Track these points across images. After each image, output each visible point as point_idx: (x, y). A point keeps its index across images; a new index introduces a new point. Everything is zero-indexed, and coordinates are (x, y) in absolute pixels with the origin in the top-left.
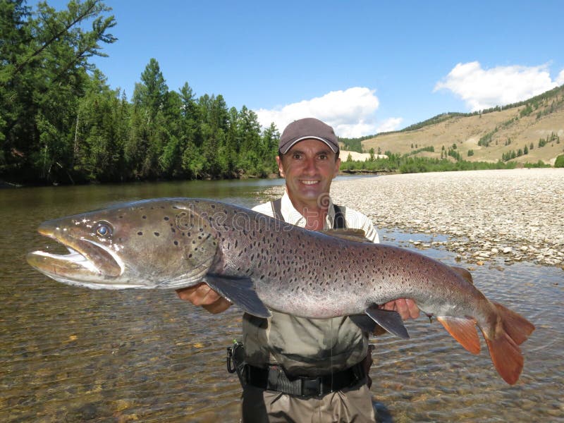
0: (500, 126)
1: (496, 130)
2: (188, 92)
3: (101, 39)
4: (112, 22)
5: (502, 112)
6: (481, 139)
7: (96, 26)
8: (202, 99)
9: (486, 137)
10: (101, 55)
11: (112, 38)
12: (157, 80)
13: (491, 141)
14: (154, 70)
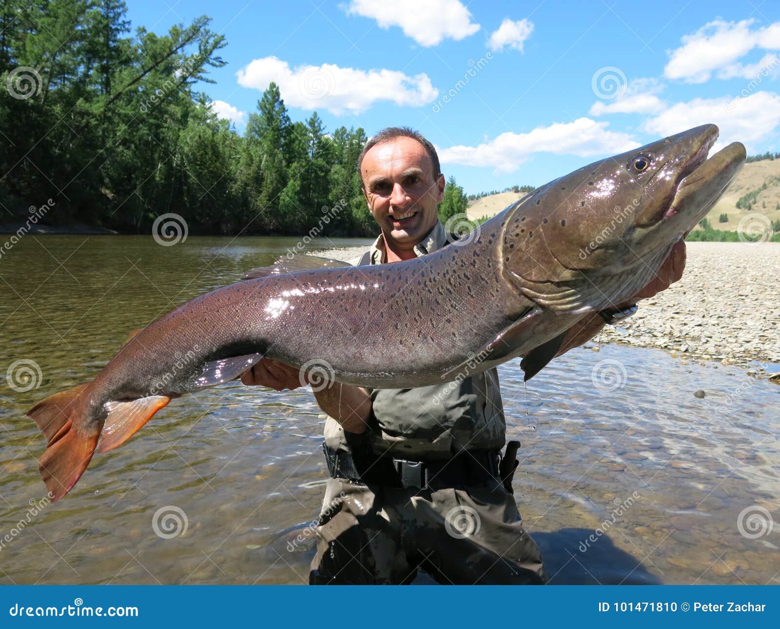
0: (771, 182)
1: (765, 187)
2: (316, 125)
3: (208, 62)
4: (223, 42)
5: (775, 161)
6: (740, 199)
7: (202, 48)
8: (337, 133)
9: (749, 196)
10: (207, 81)
11: (221, 62)
12: (277, 109)
13: (755, 203)
14: (274, 98)
